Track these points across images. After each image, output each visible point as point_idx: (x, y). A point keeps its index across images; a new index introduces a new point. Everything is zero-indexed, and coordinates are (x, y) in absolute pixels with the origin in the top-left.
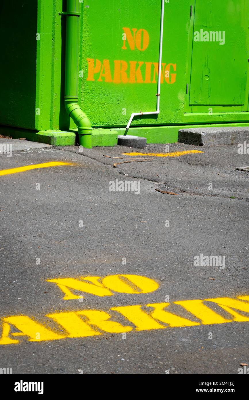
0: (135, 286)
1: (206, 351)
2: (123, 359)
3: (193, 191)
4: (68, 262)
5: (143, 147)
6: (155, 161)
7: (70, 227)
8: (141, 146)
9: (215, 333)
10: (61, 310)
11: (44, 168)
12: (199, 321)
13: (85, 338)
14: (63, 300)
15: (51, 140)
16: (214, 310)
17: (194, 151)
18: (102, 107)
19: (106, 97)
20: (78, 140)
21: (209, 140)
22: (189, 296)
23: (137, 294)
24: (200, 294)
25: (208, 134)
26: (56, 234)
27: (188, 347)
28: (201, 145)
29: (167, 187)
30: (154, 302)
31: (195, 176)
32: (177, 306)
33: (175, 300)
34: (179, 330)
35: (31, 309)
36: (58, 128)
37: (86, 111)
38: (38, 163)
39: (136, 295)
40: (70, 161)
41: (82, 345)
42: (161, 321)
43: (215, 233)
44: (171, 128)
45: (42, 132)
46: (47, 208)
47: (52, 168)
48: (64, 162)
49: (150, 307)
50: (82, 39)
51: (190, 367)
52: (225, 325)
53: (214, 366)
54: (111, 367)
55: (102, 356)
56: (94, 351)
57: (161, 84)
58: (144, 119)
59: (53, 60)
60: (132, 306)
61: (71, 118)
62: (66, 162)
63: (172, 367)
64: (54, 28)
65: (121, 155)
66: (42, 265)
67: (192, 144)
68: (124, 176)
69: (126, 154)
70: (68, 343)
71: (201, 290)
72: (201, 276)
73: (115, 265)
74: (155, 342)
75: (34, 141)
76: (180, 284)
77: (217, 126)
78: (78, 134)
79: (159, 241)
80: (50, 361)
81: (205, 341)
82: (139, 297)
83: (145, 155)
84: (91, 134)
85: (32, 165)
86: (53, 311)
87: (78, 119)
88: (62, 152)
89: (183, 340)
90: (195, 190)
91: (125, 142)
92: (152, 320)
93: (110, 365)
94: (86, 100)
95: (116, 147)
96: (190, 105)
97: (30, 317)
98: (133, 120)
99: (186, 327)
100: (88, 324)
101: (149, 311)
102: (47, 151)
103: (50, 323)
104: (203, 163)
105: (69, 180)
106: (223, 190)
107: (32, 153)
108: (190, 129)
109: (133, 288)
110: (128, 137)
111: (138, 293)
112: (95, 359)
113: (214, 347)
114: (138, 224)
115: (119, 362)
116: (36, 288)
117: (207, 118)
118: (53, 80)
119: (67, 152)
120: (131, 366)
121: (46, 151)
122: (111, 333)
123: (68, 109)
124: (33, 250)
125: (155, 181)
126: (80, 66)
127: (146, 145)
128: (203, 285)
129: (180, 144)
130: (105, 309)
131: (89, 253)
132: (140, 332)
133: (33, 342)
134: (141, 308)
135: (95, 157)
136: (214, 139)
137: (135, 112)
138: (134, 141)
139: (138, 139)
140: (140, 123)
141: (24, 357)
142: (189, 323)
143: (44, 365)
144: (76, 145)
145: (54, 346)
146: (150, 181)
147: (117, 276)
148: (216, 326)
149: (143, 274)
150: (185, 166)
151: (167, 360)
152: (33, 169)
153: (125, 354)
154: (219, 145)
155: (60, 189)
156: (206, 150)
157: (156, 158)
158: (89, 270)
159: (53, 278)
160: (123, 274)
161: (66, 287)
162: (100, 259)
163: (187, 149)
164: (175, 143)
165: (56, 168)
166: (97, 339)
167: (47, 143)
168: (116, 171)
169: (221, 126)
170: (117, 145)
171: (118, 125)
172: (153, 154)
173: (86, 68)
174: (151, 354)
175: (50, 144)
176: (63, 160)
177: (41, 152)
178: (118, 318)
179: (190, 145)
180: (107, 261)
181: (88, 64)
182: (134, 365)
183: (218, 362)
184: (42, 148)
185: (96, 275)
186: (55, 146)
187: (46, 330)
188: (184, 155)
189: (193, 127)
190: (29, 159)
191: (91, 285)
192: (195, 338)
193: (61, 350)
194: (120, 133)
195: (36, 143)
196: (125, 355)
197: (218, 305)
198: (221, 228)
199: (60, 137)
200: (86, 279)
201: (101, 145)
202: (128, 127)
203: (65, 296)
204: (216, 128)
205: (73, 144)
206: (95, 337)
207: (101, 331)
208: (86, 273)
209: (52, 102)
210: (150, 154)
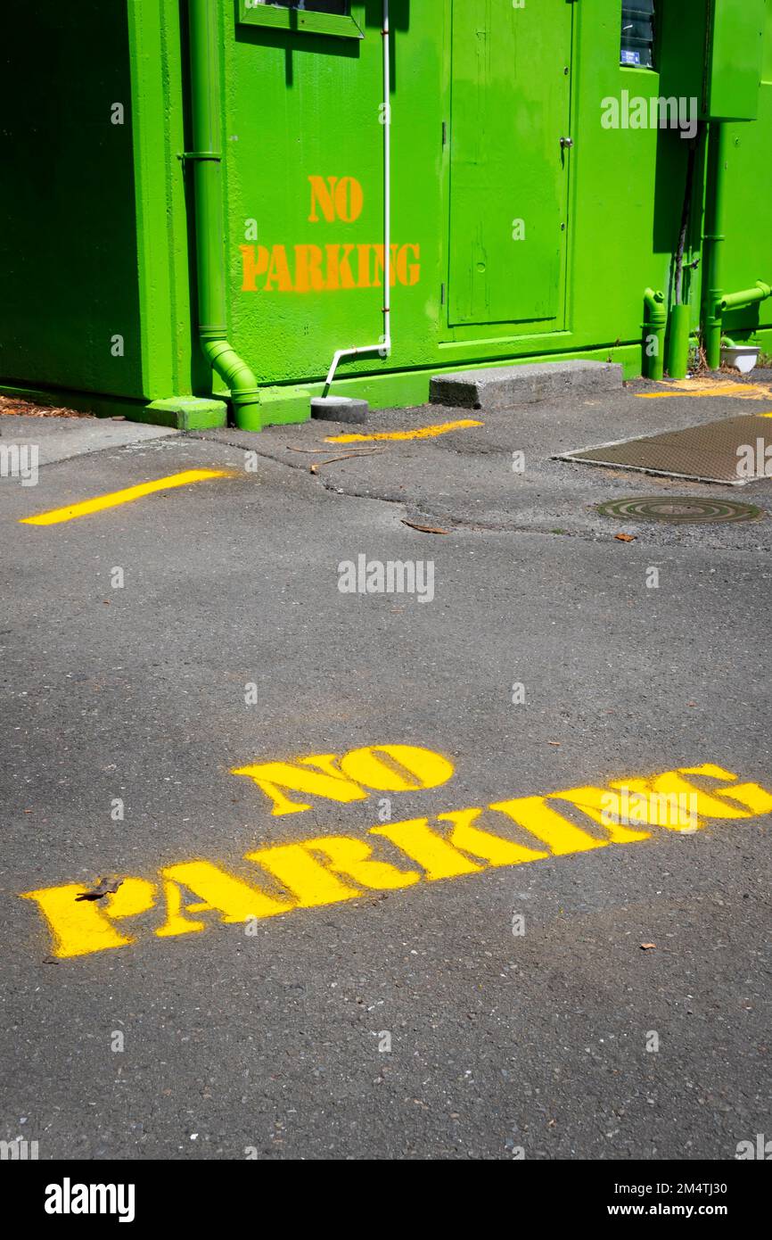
0: (408, 771)
1: (571, 918)
2: (414, 952)
3: (476, 521)
4: (266, 723)
5: (361, 421)
6: (391, 451)
7: (253, 634)
8: (358, 418)
9: (581, 875)
10: (273, 842)
11: (173, 489)
12: (545, 847)
13: (332, 907)
14: (273, 816)
15: (177, 420)
16: (569, 819)
17: (465, 422)
18: (276, 342)
19: (281, 321)
20: (233, 416)
21: (492, 395)
22: (516, 790)
23: (415, 792)
24: (537, 783)
25: (490, 385)
26: (230, 654)
27: (533, 912)
28: (477, 407)
29: (424, 514)
30: (450, 809)
31: (475, 482)
32: (497, 814)
33: (491, 801)
34: (510, 873)
35: (213, 843)
36: (190, 391)
37: (243, 354)
38: (161, 477)
39: (412, 792)
40: (221, 466)
41: (329, 924)
42: (472, 854)
43: (542, 631)
44: (414, 376)
45: (159, 404)
46: (198, 591)
47: (189, 486)
48: (212, 470)
49: (444, 822)
50: (227, 207)
51: (545, 959)
52: (597, 854)
53: (591, 954)
54: (394, 972)
55: (372, 946)
56: (355, 936)
57: (390, 288)
58: (359, 362)
59: (171, 253)
60: (411, 822)
61: (214, 371)
62: (214, 469)
63: (511, 962)
64: (169, 187)
65: (322, 444)
66: (216, 735)
67: (459, 406)
68: (334, 494)
69: (332, 441)
70: (300, 921)
71: (536, 771)
72: (530, 738)
73: (359, 724)
74: (470, 906)
75: (144, 422)
76: (493, 761)
77: (507, 365)
78: (233, 402)
79: (435, 659)
80: (273, 967)
81: (565, 894)
82: (418, 797)
83: (369, 438)
84: (257, 402)
85: (147, 481)
86: (257, 847)
87: (230, 372)
88: (203, 445)
89: (523, 896)
90: (480, 519)
91: (325, 411)
92: (454, 852)
93: (392, 966)
94: (243, 331)
95: (310, 424)
96: (450, 326)
97: (213, 862)
98: (338, 366)
99: (523, 864)
100: (332, 872)
101: (444, 830)
102: (173, 443)
103: (257, 873)
104: (485, 448)
105: (229, 516)
106: (535, 514)
107: (144, 451)
108: (453, 374)
109: (403, 777)
110: (331, 401)
111: (415, 788)
112: (360, 956)
113: (584, 908)
114: (386, 618)
115: (406, 959)
116: (213, 791)
117: (485, 350)
118: (173, 296)
119: (212, 444)
120: (431, 965)
121: (171, 446)
122: (379, 890)
123: (208, 354)
124: (191, 698)
125: (399, 501)
126: (226, 262)
127: (368, 415)
128: (538, 759)
129: (433, 408)
130: (359, 833)
131: (304, 697)
132: (436, 883)
133: (231, 924)
134: (428, 825)
135: (272, 453)
136: (502, 394)
137: (342, 348)
138: (344, 408)
139: (351, 405)
140: (354, 371)
141: (221, 962)
142: (528, 855)
143: (263, 977)
144: (229, 426)
145: (274, 930)
146: (389, 503)
147: (368, 749)
148: (580, 856)
149: (417, 742)
150: (451, 458)
151: (499, 946)
152: (153, 493)
153: (416, 938)
154: (512, 405)
155: (216, 539)
156: (488, 418)
157: (392, 443)
158: (310, 740)
159: (243, 765)
160: (379, 744)
161: (273, 783)
162: (328, 710)
163: (451, 418)
164: (423, 405)
165: (199, 487)
166: (356, 907)
167: (170, 426)
168: (318, 483)
169: (512, 364)
170: (310, 419)
171: (309, 376)
172: (385, 436)
173: (239, 265)
174: (466, 935)
175: (177, 428)
176: (208, 466)
177: (160, 448)
178: (387, 852)
179: (455, 409)
180: (341, 715)
181: (243, 256)
182: (437, 964)
183: (597, 943)
184: (162, 438)
185: (326, 751)
186: (187, 432)
187: (251, 891)
188: (447, 433)
189: (458, 371)
190: (140, 468)
191: (320, 776)
192: (544, 890)
193: (291, 939)
194: (313, 391)
195: (148, 425)
196: (417, 942)
197: (575, 807)
198: (550, 616)
199: (195, 412)
200: (308, 761)
201: (278, 422)
202: (329, 380)
203: (274, 806)
204: (504, 368)
205: (223, 424)
206: (351, 903)
207: (360, 886)
208: (306, 749)
209: (174, 341)
210: (379, 435)
